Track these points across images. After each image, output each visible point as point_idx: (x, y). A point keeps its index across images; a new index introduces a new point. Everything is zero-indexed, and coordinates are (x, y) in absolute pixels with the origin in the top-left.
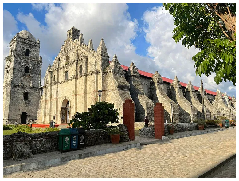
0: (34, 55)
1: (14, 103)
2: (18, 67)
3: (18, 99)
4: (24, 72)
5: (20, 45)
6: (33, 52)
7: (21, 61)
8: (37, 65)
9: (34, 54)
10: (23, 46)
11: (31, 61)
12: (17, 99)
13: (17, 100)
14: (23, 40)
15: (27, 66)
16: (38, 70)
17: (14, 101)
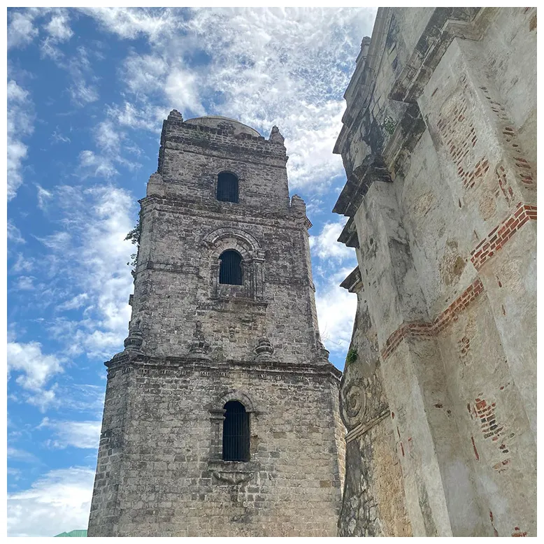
0: (260, 195)
1: (153, 491)
2: (179, 255)
3: (180, 459)
4: (216, 280)
5: (189, 157)
6: (254, 181)
7: (195, 222)
8: (285, 239)
9: (261, 190)
10: (203, 159)
11: (248, 219)
12: (171, 457)
13: (173, 466)
14: (203, 135)
15: (226, 248)
16: (292, 262)
17: (155, 480)
